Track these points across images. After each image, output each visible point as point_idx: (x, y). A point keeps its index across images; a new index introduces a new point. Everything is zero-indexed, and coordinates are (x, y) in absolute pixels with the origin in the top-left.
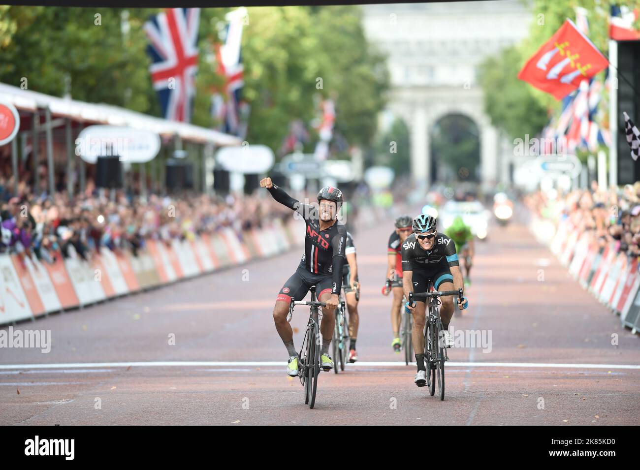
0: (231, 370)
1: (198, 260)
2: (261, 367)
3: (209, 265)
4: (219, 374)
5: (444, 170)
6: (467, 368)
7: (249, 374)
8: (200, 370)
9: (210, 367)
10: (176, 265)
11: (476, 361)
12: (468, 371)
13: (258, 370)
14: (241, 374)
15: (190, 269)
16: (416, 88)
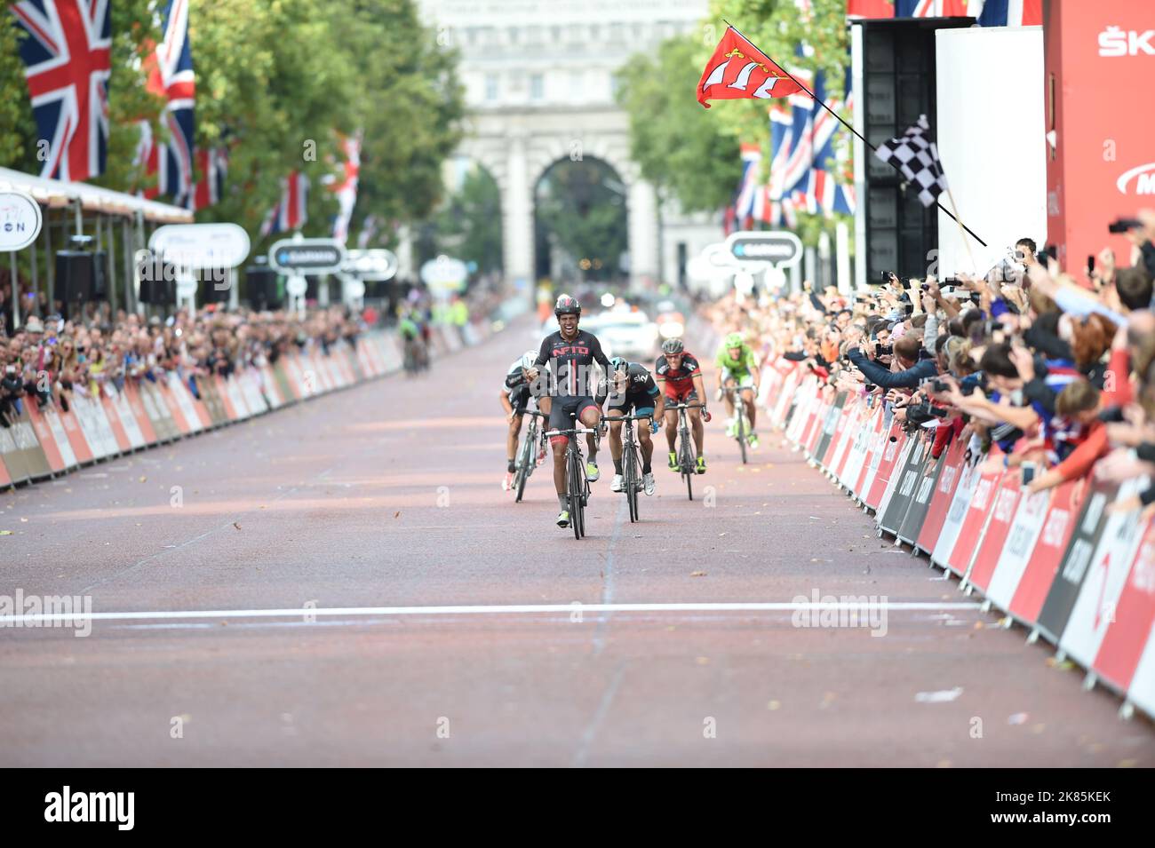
0: (174, 626)
1: (117, 428)
2: (230, 619)
3: (136, 439)
4: (153, 634)
5: (560, 260)
6: (600, 613)
7: (207, 633)
8: (118, 627)
9: (136, 621)
10: (77, 439)
11: (614, 602)
12: (601, 619)
13: (224, 625)
14: (193, 633)
15: (101, 447)
16: (506, 112)
